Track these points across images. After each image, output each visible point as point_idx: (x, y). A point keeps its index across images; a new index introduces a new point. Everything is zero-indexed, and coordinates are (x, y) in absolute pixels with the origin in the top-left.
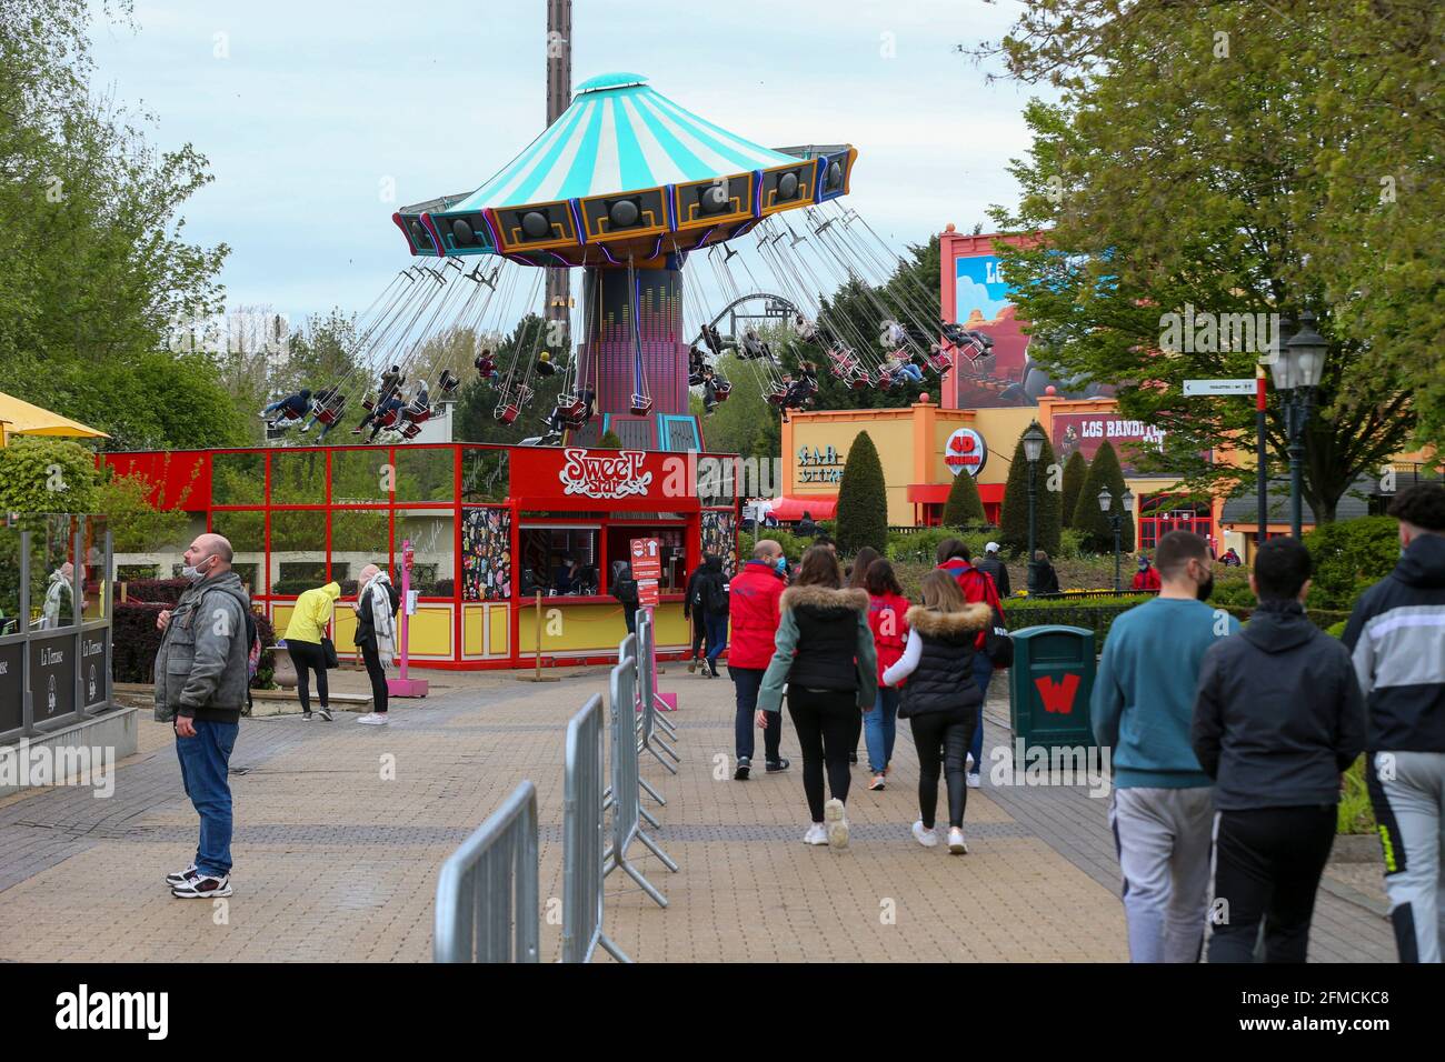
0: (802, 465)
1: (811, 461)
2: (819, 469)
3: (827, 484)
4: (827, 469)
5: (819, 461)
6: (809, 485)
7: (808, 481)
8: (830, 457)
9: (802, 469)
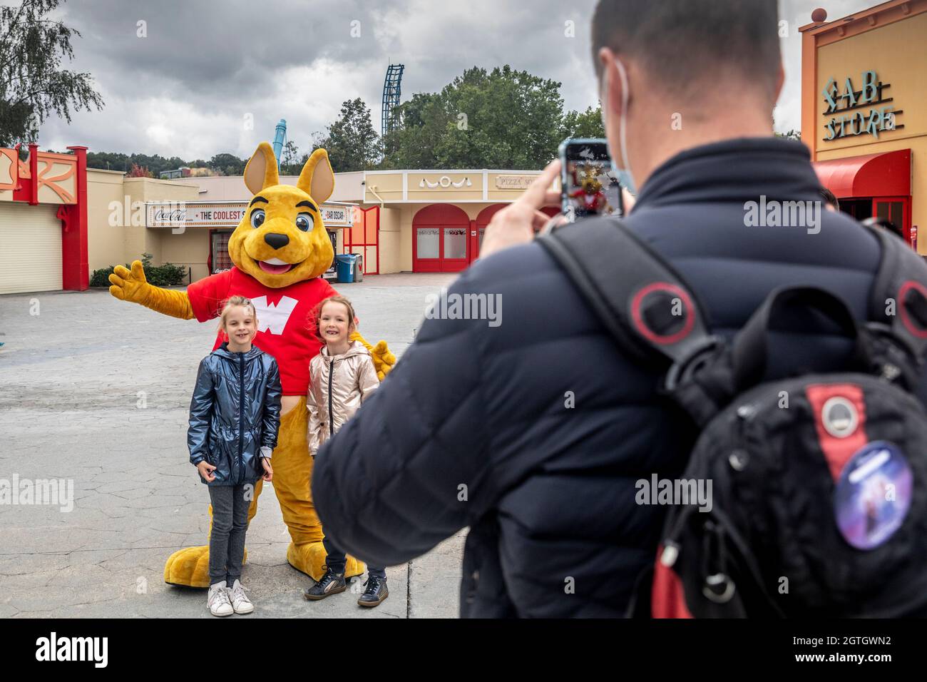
0: (828, 113)
1: (842, 104)
2: (851, 115)
3: (866, 139)
4: (865, 112)
5: (853, 101)
6: (841, 143)
7: (837, 137)
8: (869, 91)
9: (828, 120)
